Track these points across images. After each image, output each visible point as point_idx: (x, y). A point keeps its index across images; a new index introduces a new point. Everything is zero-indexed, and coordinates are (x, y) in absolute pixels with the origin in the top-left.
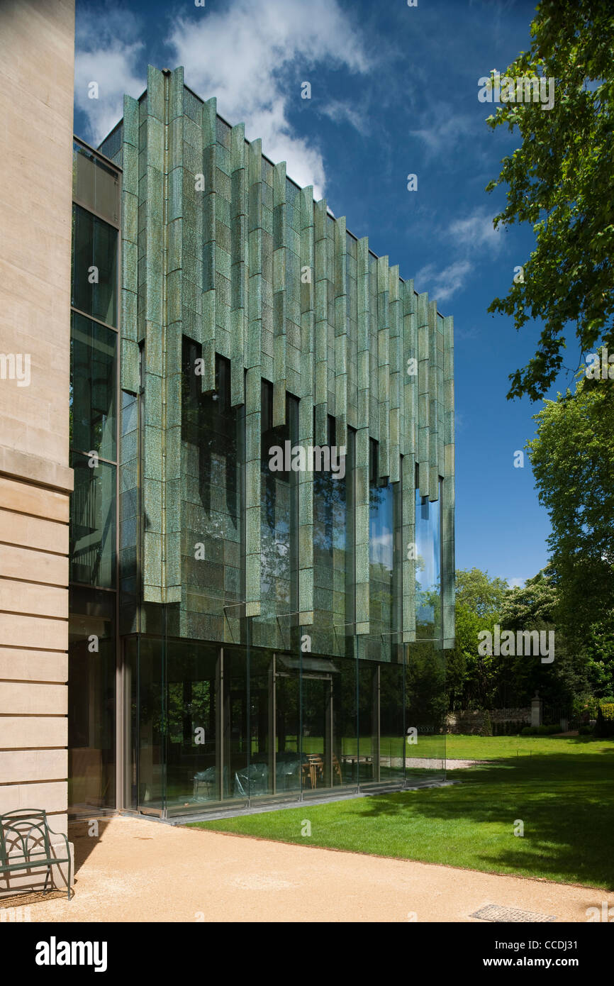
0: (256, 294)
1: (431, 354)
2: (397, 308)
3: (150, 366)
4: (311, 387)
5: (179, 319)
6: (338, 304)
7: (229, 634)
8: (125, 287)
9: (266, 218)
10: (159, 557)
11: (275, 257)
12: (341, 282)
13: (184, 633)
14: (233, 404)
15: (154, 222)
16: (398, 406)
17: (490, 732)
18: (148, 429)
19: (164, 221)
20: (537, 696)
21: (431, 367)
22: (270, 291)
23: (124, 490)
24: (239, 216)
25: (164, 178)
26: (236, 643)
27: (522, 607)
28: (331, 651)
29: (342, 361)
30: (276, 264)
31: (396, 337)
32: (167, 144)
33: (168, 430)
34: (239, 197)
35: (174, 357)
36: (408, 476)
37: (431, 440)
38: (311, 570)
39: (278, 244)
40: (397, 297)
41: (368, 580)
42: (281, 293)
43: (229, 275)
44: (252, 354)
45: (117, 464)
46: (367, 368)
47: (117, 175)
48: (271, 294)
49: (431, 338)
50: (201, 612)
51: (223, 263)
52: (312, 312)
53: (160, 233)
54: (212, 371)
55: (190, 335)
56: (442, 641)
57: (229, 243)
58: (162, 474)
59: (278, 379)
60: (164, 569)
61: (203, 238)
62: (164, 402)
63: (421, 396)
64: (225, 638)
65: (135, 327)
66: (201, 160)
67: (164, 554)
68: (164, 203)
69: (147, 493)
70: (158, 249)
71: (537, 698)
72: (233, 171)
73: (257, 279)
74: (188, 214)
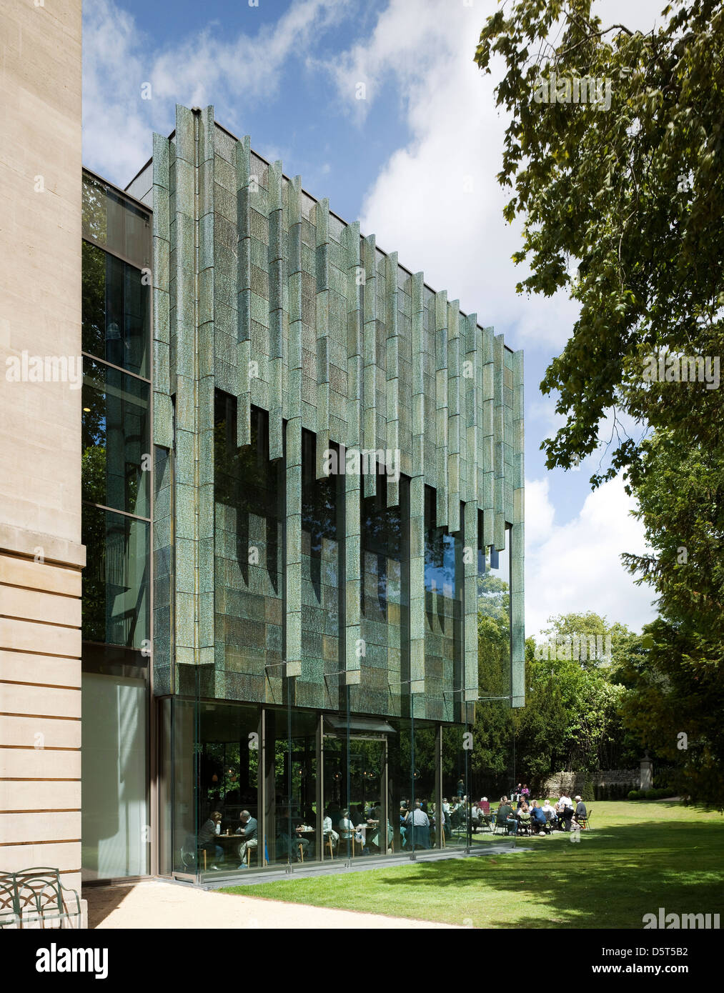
0: (296, 342)
1: (497, 393)
2: (458, 347)
3: (182, 422)
4: (358, 436)
5: (211, 373)
6: (389, 346)
7: (271, 694)
8: (157, 338)
9: (308, 260)
10: (192, 617)
11: (318, 300)
12: (392, 322)
13: (220, 693)
14: (271, 458)
15: (185, 271)
16: (458, 451)
17: (592, 796)
18: (179, 487)
19: (195, 270)
20: (647, 756)
21: (497, 407)
22: (313, 336)
23: (158, 548)
24: (277, 260)
25: (195, 225)
26: (277, 703)
27: (639, 656)
28: (386, 711)
29: (393, 406)
30: (318, 308)
31: (455, 377)
32: (197, 188)
33: (201, 488)
34: (276, 240)
35: (206, 413)
36: (470, 524)
37: (497, 485)
38: (358, 627)
39: (321, 287)
40: (457, 334)
41: (423, 636)
42: (324, 339)
43: (267, 323)
44: (292, 404)
45: (151, 520)
46: (422, 413)
47: (148, 217)
48: (314, 340)
49: (497, 374)
50: (241, 671)
51: (260, 309)
52: (358, 357)
53: (191, 283)
54: (248, 426)
55: (224, 388)
56: (511, 699)
57: (267, 289)
58: (195, 533)
59: (321, 429)
60: (197, 629)
61: (238, 286)
62: (197, 459)
63: (486, 438)
64: (267, 699)
65: (168, 380)
66: (235, 202)
67: (197, 614)
68: (195, 250)
69: (178, 552)
70: (189, 299)
71: (647, 758)
72: (270, 211)
73: (298, 325)
74: (221, 261)
